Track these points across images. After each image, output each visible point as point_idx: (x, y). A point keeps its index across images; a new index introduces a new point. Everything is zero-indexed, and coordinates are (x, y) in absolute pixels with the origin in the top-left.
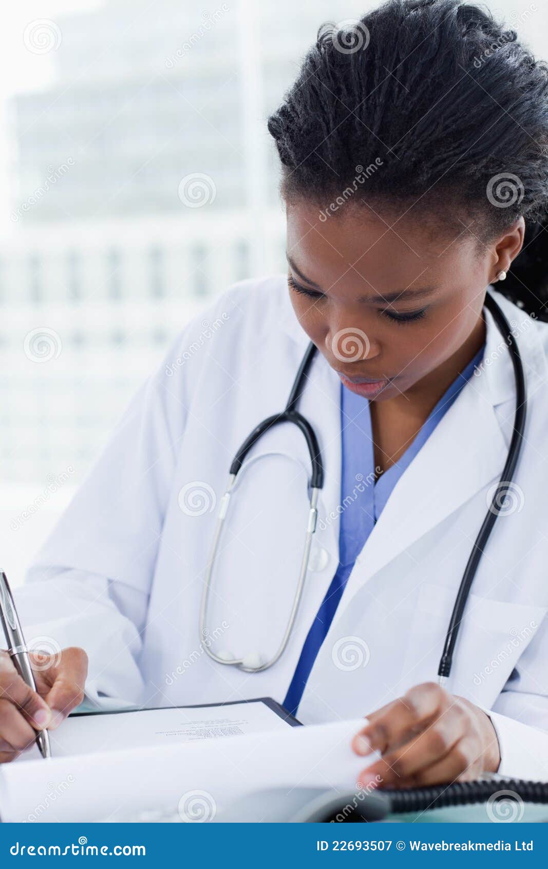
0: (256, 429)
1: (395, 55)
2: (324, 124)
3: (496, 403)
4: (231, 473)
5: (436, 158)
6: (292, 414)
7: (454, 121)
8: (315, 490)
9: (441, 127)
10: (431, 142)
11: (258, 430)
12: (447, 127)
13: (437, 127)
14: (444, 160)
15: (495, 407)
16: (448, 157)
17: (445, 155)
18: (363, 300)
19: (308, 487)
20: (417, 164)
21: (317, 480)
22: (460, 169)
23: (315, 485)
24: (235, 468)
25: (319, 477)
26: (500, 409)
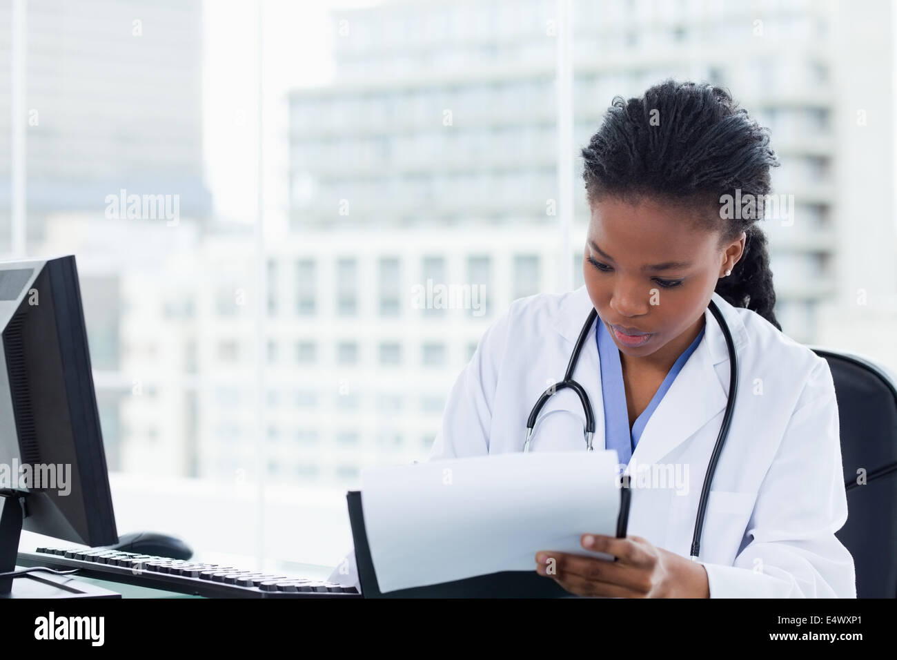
1: (675, 108)
2: (628, 147)
3: (714, 363)
4: (528, 427)
5: (701, 173)
6: (568, 383)
7: (714, 151)
8: (590, 434)
9: (706, 153)
10: (699, 162)
12: (710, 154)
13: (704, 152)
14: (707, 174)
15: (714, 365)
16: (710, 172)
17: (708, 171)
18: (644, 268)
19: (584, 433)
20: (690, 174)
22: (716, 182)
23: (589, 430)
24: (531, 423)
25: (592, 425)
26: (717, 367)
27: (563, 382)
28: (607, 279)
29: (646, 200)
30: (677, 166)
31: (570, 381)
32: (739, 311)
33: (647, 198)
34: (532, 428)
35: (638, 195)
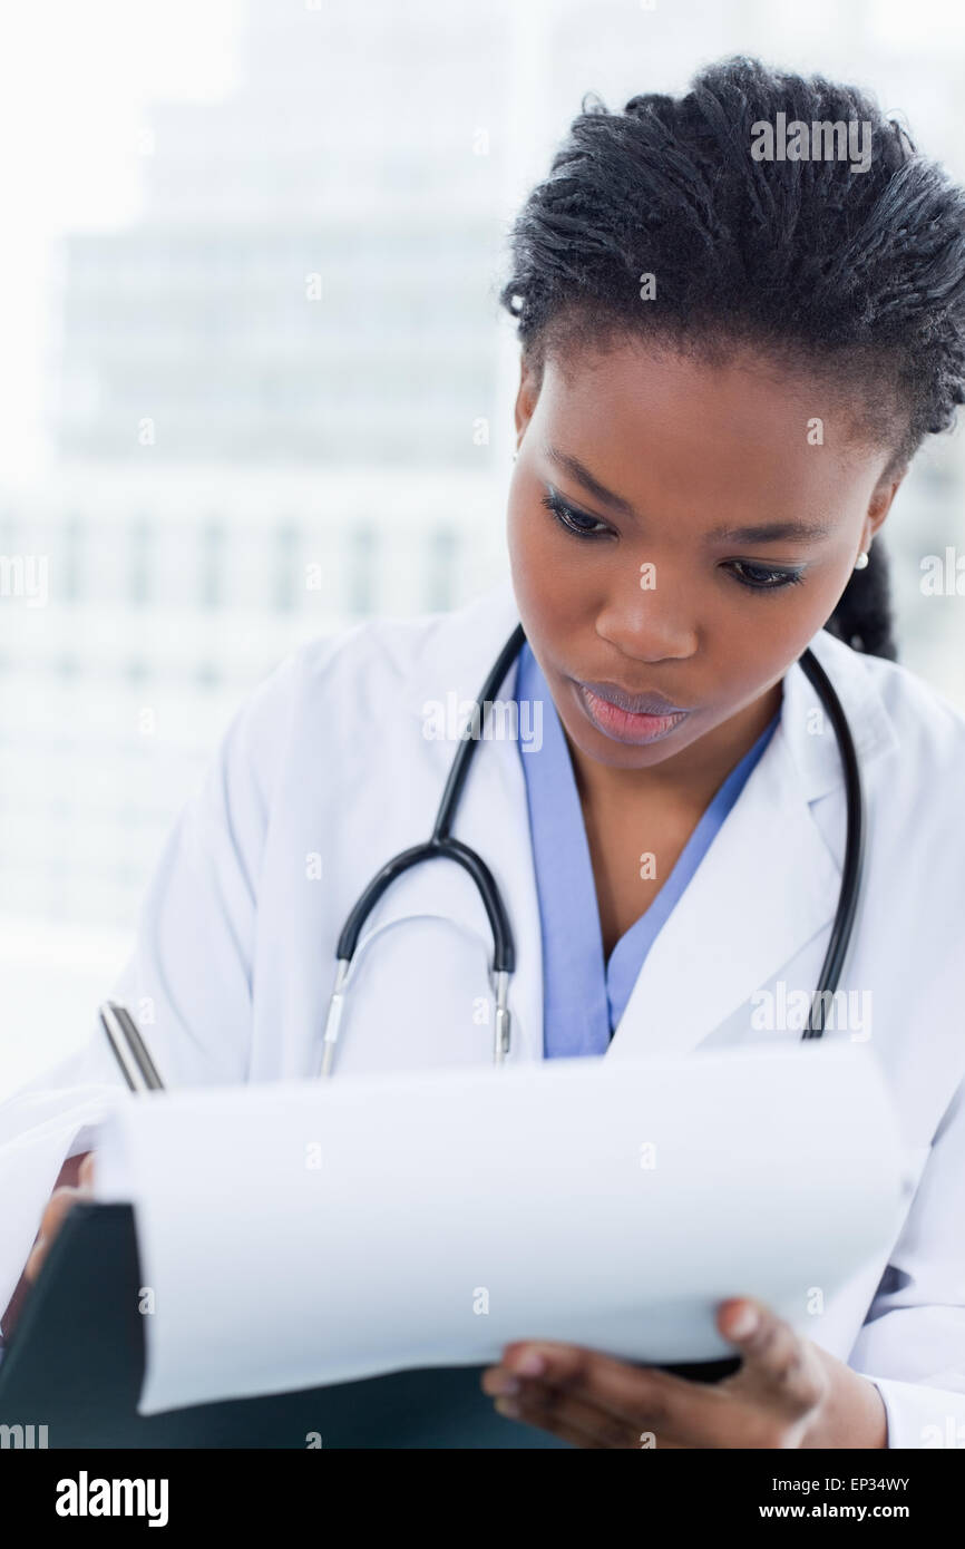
0: (383, 870)
3: (812, 797)
4: (339, 957)
5: (882, 292)
6: (444, 845)
8: (503, 976)
9: (890, 242)
10: (879, 263)
11: (388, 871)
12: (899, 243)
13: (887, 236)
14: (893, 297)
15: (811, 804)
16: (899, 292)
17: (895, 290)
19: (489, 973)
20: (859, 294)
21: (504, 958)
22: (909, 318)
23: (501, 966)
24: (347, 948)
25: (509, 952)
26: (818, 808)
27: (431, 843)
28: (592, 563)
29: (745, 352)
30: (828, 266)
31: (446, 841)
32: (869, 667)
33: (750, 349)
34: (349, 959)
35: (725, 338)
